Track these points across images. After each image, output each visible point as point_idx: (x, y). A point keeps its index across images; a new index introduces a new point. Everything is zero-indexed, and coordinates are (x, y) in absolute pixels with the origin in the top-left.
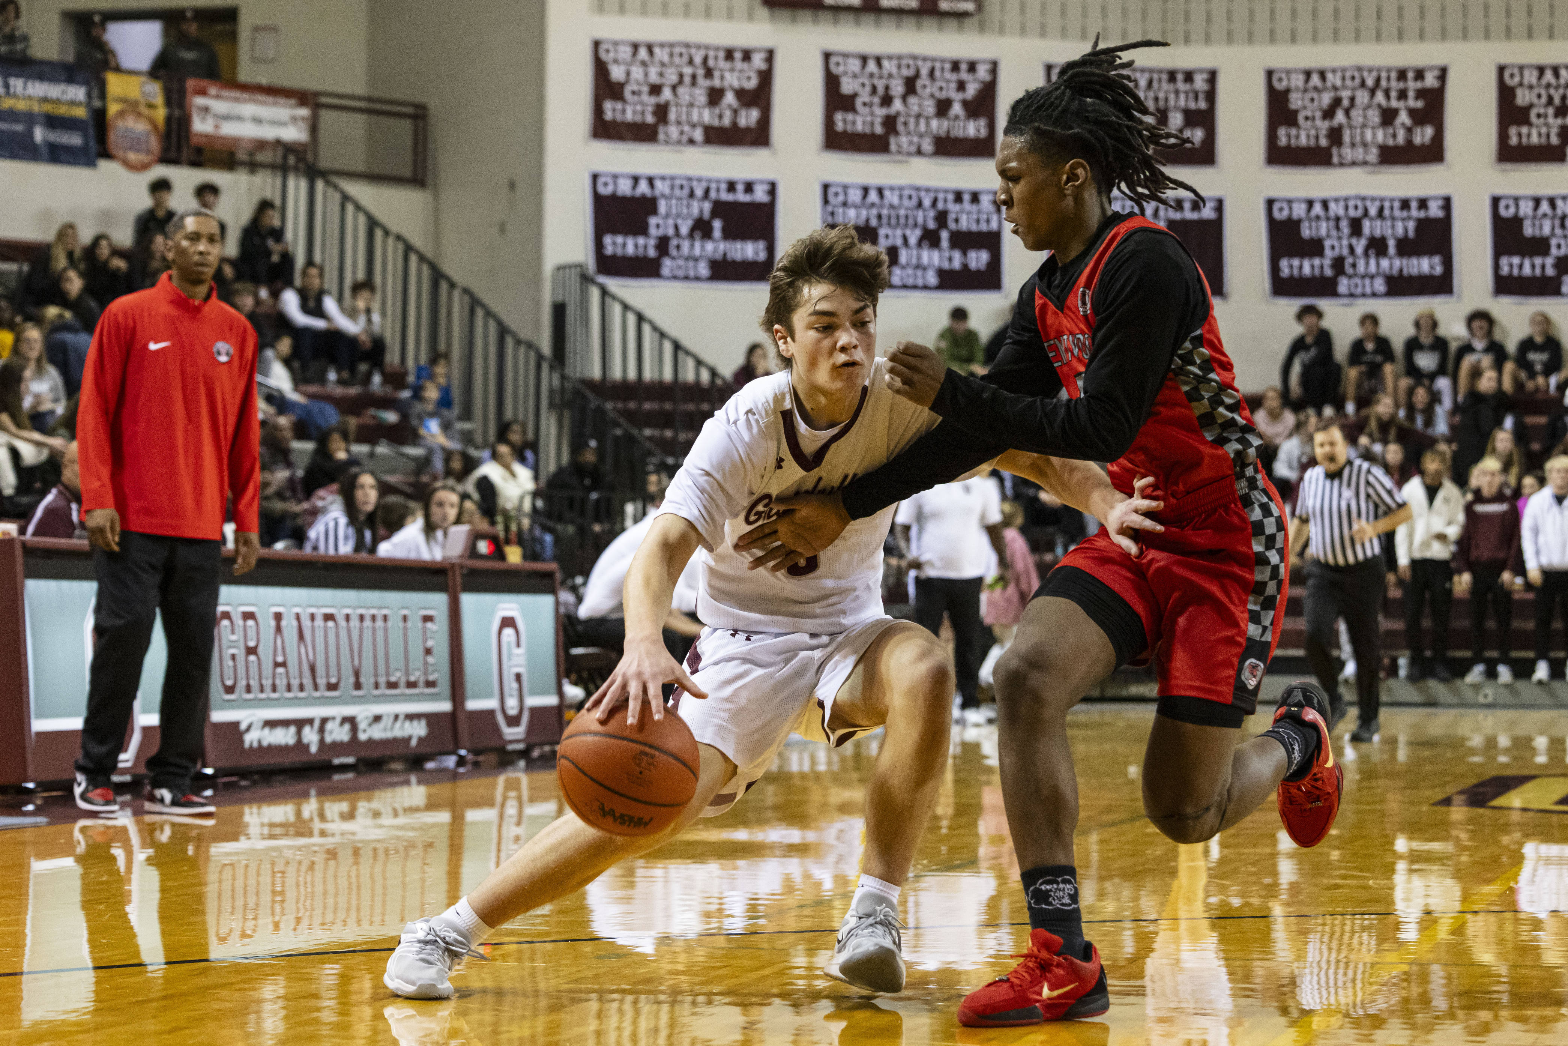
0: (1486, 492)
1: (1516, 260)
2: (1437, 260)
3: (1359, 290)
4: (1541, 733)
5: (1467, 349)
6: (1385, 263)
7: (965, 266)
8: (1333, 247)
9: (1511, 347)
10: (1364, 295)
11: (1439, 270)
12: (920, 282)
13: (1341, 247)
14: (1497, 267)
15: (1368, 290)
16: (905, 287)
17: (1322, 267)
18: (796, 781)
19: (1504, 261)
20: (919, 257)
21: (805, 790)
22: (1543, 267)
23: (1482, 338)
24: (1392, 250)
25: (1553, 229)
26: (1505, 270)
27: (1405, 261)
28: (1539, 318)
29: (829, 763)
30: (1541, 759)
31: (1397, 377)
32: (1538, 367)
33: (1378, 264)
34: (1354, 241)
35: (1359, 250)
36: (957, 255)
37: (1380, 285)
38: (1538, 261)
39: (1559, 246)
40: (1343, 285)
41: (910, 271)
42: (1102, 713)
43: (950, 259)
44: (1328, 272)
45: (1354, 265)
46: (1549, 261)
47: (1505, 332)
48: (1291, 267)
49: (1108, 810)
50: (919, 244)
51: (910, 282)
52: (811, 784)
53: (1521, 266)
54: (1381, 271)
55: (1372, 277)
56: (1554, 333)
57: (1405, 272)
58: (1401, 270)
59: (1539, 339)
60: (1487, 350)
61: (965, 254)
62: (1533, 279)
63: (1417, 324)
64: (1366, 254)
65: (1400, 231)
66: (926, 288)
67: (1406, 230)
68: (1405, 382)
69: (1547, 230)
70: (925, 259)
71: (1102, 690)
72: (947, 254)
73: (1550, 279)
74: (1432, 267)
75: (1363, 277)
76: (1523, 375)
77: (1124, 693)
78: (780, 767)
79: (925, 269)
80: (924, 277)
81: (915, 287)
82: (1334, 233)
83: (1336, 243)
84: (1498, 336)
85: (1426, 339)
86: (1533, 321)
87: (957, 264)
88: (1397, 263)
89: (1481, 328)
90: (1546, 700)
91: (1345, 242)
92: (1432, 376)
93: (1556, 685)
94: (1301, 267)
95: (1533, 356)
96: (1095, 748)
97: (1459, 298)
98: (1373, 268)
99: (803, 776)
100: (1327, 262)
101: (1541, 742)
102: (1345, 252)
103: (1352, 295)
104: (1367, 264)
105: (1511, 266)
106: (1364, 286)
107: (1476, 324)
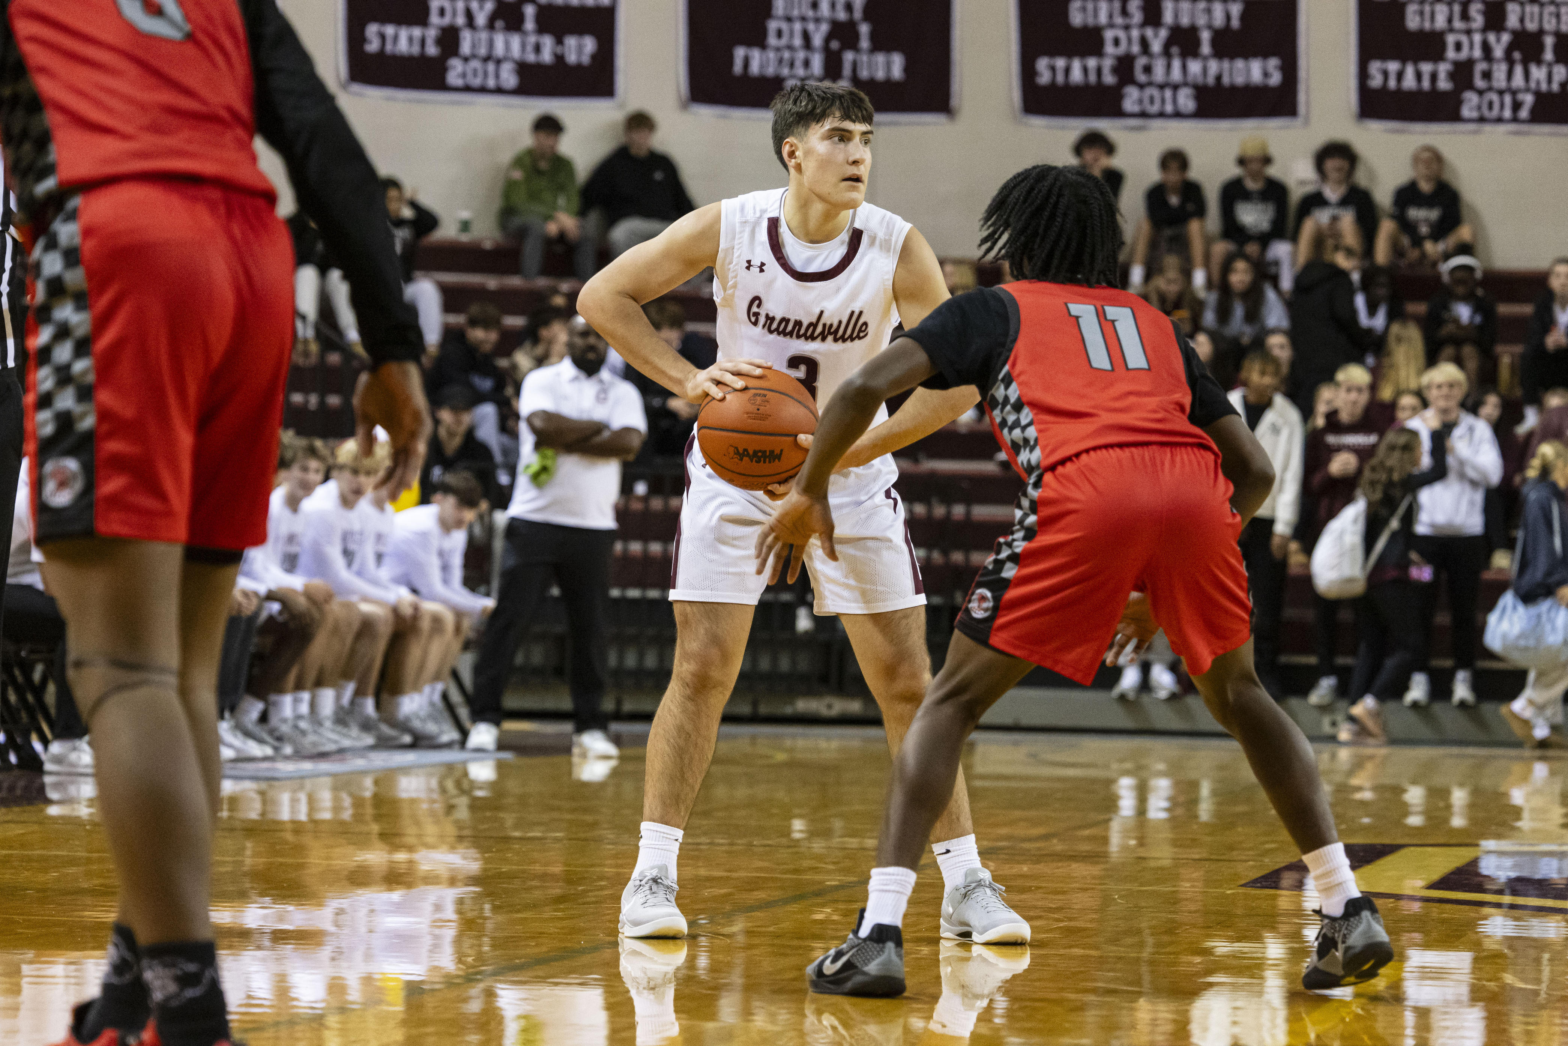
0: (1345, 417)
1: (1393, 66)
2: (1273, 63)
3: (1155, 109)
4: (1414, 782)
5: (1315, 201)
6: (1195, 67)
7: (560, 59)
8: (1116, 42)
9: (1383, 196)
10: (1162, 115)
11: (1276, 79)
12: (491, 83)
13: (1130, 40)
14: (1363, 75)
15: (1169, 108)
16: (467, 89)
17: (1099, 71)
18: (289, 837)
19: (1375, 67)
20: (491, 44)
21: (299, 849)
22: (1434, 77)
23: (1339, 182)
24: (1206, 49)
25: (1450, 20)
26: (1376, 82)
27: (1226, 64)
28: (1426, 155)
29: (337, 808)
30: (1415, 820)
31: (1208, 241)
32: (1424, 230)
33: (1184, 68)
34: (1149, 32)
35: (1156, 47)
36: (548, 42)
37: (1186, 101)
38: (1426, 68)
39: (1458, 47)
40: (1131, 99)
41: (475, 64)
42: (753, 738)
43: (538, 49)
44: (1109, 79)
45: (1148, 69)
46: (1443, 68)
47: (1372, 175)
48: (1053, 69)
49: (752, 885)
50: (491, 25)
51: (477, 82)
52: (307, 840)
53: (1400, 76)
54: (1190, 79)
55: (1175, 88)
56: (1447, 176)
57: (1226, 80)
58: (1219, 78)
59: (1425, 187)
60: (1344, 202)
61: (559, 41)
62: (1417, 95)
63: (1242, 161)
64: (1166, 52)
65: (1219, 19)
66: (499, 91)
67: (1228, 17)
68: (1221, 248)
69: (1441, 22)
70: (499, 49)
71: (755, 704)
72: (532, 39)
73: (1445, 94)
74: (1266, 74)
75: (1162, 87)
76: (1405, 241)
77: (788, 710)
78: (263, 814)
79: (498, 62)
80: (497, 76)
81: (483, 90)
82: (1119, 20)
83: (1121, 34)
84: (1361, 178)
85: (1251, 185)
86: (1416, 160)
87: (547, 56)
88: (1214, 66)
89: (1339, 170)
90: (1424, 731)
91: (1135, 33)
92: (1265, 239)
93: (1438, 708)
94: (1067, 71)
95: (1415, 213)
96: (742, 792)
97: (1307, 122)
98: (1176, 74)
99: (297, 827)
100: (1108, 63)
101: (1415, 795)
102: (1136, 49)
103: (1143, 115)
104: (1169, 67)
105: (1386, 74)
106: (1163, 101)
107: (1331, 164)
